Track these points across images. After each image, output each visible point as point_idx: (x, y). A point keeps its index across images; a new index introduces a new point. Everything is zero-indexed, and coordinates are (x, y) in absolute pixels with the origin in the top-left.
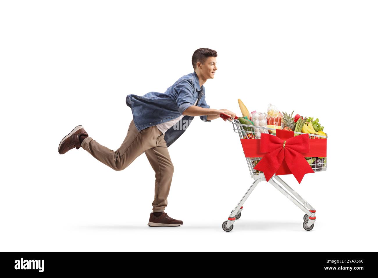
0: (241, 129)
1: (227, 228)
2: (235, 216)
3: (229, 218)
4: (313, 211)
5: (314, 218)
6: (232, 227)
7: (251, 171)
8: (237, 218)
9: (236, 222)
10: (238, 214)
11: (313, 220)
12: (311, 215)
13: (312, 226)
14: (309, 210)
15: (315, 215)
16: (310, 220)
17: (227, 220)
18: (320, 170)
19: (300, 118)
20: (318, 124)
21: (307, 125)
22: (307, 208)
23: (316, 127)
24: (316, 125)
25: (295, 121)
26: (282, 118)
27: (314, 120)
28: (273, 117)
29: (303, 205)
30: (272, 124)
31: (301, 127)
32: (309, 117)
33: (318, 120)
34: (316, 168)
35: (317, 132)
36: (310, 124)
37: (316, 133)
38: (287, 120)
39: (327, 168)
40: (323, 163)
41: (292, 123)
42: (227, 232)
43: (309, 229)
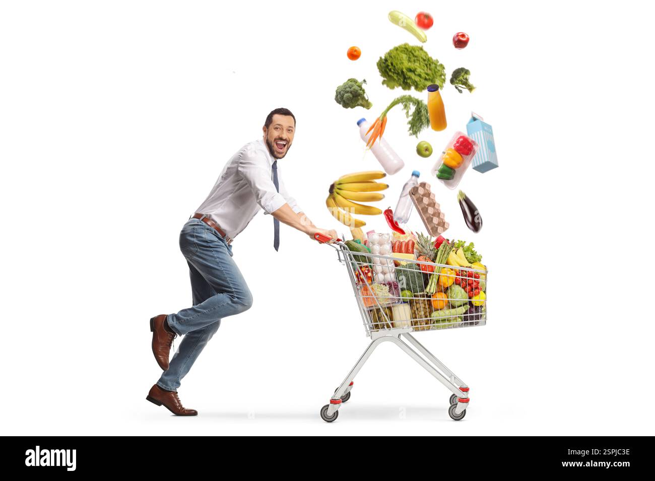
0: (351, 260)
1: (328, 416)
2: (342, 397)
3: (331, 401)
4: (465, 390)
5: (466, 401)
6: (336, 414)
7: (367, 326)
8: (344, 400)
9: (342, 408)
10: (346, 393)
11: (465, 403)
12: (461, 395)
13: (464, 413)
14: (458, 387)
15: (468, 395)
16: (459, 404)
17: (329, 403)
18: (477, 323)
19: (444, 242)
20: (472, 252)
21: (456, 253)
22: (455, 384)
23: (469, 256)
24: (470, 253)
25: (436, 246)
26: (415, 242)
27: (466, 245)
28: (402, 241)
29: (449, 379)
30: (400, 251)
31: (445, 255)
32: (459, 241)
33: (472, 244)
34: (469, 321)
35: (472, 263)
36: (460, 251)
37: (470, 265)
38: (424, 244)
39: (487, 321)
40: (481, 314)
41: (432, 250)
42: (328, 422)
43: (458, 418)
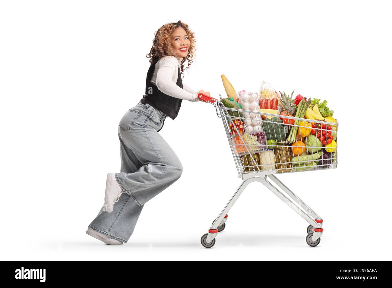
0: (226, 114)
1: (207, 243)
2: (218, 227)
3: (209, 231)
4: (320, 221)
5: (320, 230)
6: (214, 241)
7: (239, 169)
8: (220, 230)
9: (218, 236)
10: (222, 224)
11: (319, 233)
12: (316, 226)
13: (319, 240)
14: (314, 219)
15: (322, 226)
16: (315, 233)
17: (207, 232)
18: (329, 167)
19: (302, 100)
20: (326, 108)
21: (312, 109)
22: (311, 217)
23: (323, 111)
24: (323, 108)
25: (295, 103)
26: (279, 100)
27: (321, 102)
28: (267, 99)
29: (306, 213)
30: (266, 107)
31: (303, 111)
32: (314, 99)
33: (325, 102)
34: (323, 165)
35: (325, 117)
36: (316, 107)
37: (323, 119)
38: (286, 102)
39: (337, 165)
40: (333, 159)
41: (293, 107)
42: (207, 248)
43: (314, 245)
